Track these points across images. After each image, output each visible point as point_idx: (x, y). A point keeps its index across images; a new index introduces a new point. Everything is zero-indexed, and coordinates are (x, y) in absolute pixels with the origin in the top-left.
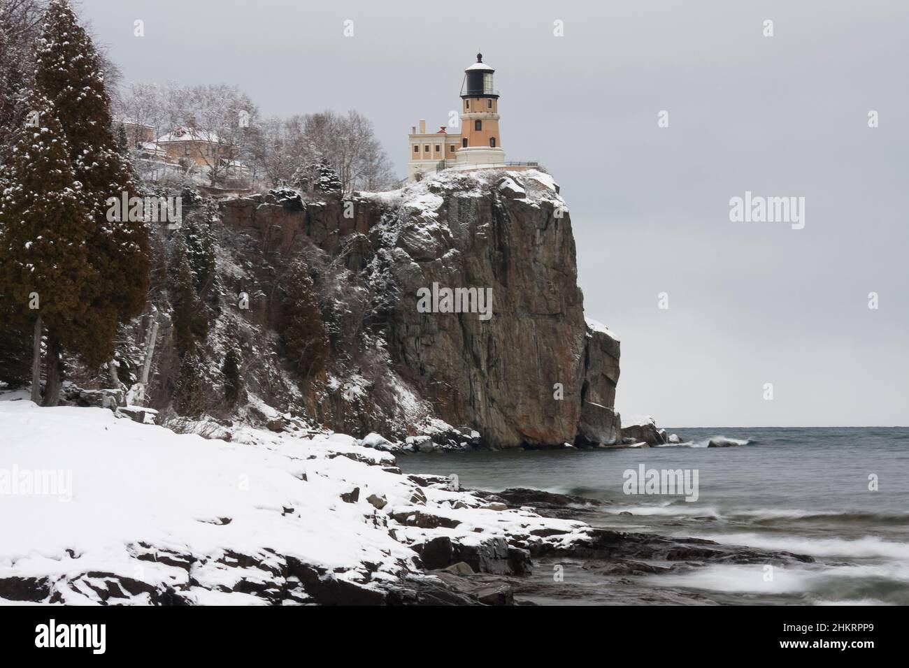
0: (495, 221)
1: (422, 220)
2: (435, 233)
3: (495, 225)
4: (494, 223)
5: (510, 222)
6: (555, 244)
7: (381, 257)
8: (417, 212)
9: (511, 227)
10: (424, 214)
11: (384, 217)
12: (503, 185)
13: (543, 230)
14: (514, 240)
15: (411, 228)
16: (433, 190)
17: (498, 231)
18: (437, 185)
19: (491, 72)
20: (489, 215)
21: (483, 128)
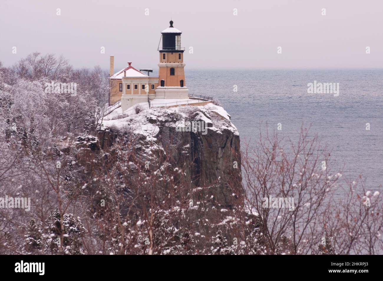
0: (193, 143)
1: (147, 143)
2: (155, 152)
3: (193, 145)
4: (192, 144)
5: (202, 143)
6: (230, 157)
7: (118, 168)
8: (143, 138)
9: (203, 146)
10: (148, 139)
11: (118, 139)
12: (198, 117)
13: (223, 148)
14: (205, 155)
15: (140, 149)
16: (151, 121)
17: (194, 149)
18: (154, 118)
19: (179, 34)
20: (189, 139)
21: (176, 73)
